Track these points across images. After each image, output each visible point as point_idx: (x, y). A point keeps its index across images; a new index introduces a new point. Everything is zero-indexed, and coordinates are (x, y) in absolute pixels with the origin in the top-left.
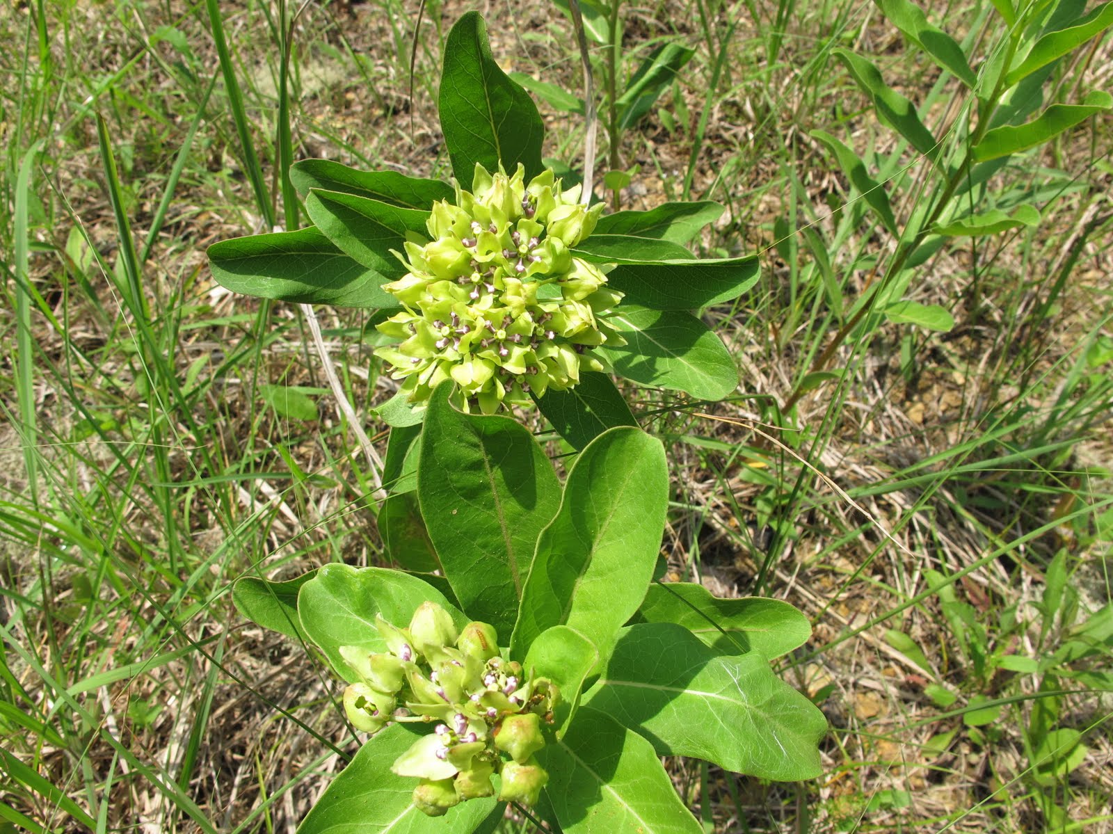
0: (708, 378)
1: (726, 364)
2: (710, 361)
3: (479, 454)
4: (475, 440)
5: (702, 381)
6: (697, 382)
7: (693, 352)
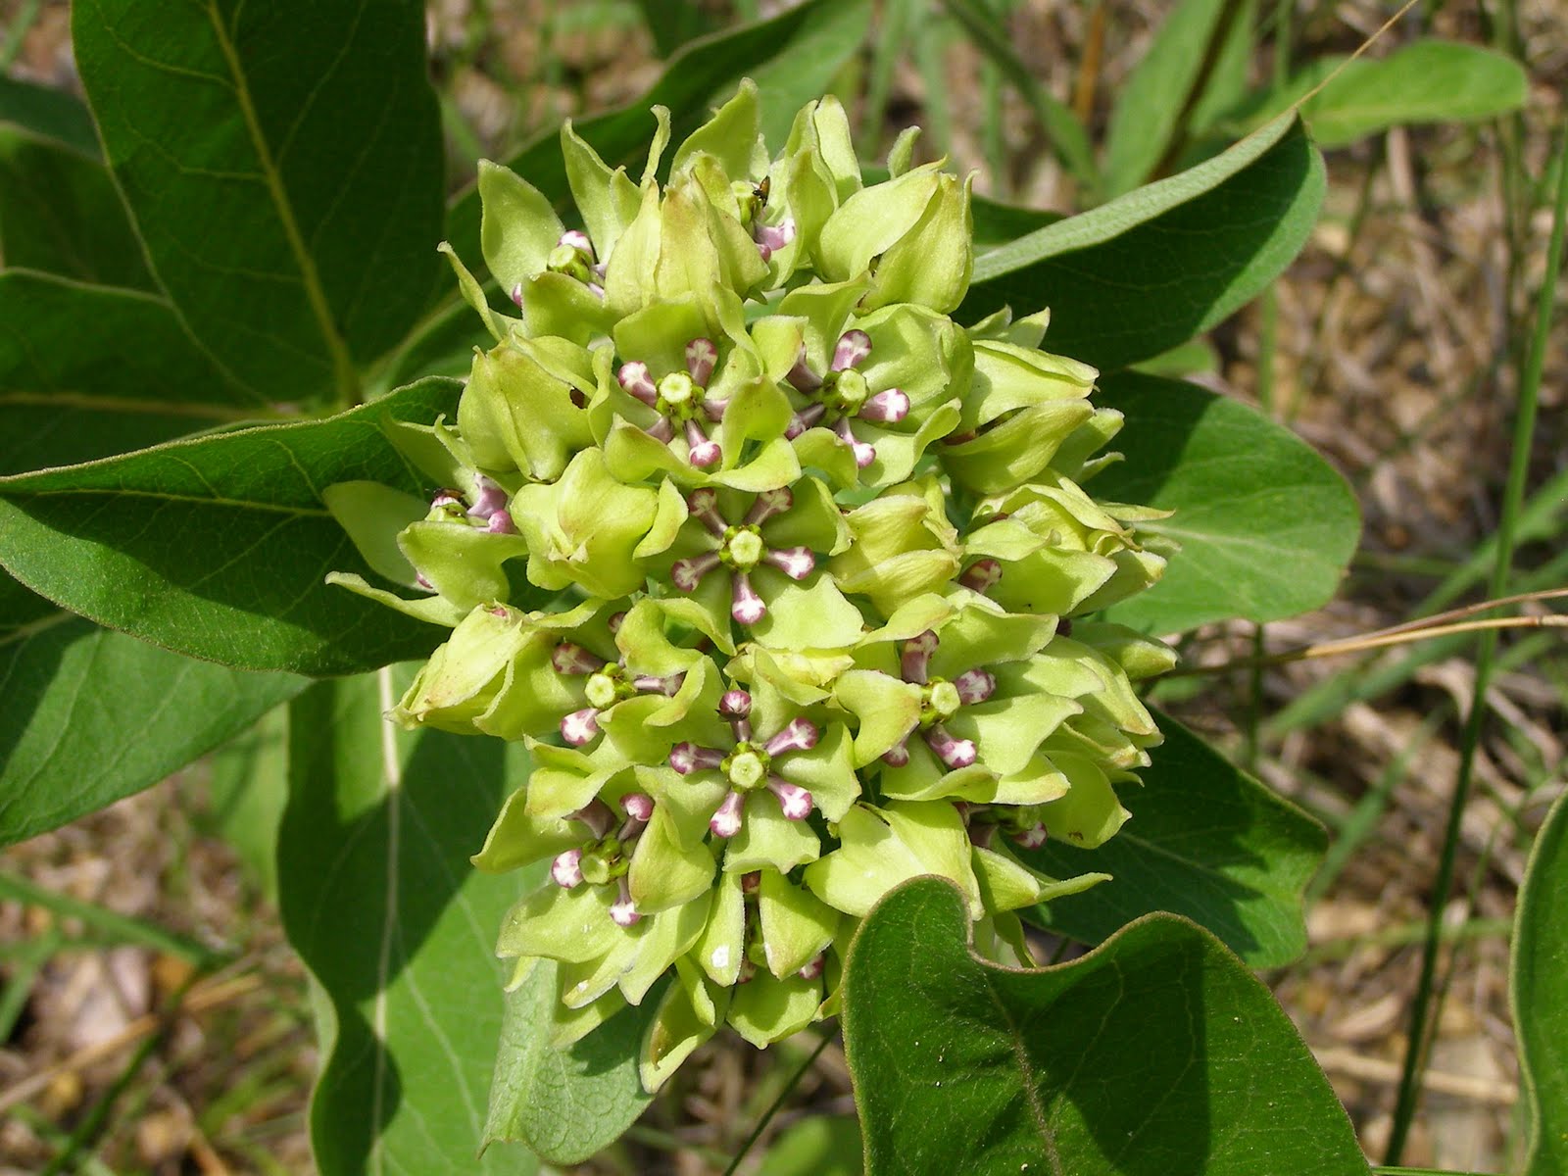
0: (1259, 544)
1: (1306, 479)
2: (1246, 489)
3: (1003, 1087)
4: (991, 1043)
5: (1247, 562)
6: (1237, 574)
7: (1177, 486)
